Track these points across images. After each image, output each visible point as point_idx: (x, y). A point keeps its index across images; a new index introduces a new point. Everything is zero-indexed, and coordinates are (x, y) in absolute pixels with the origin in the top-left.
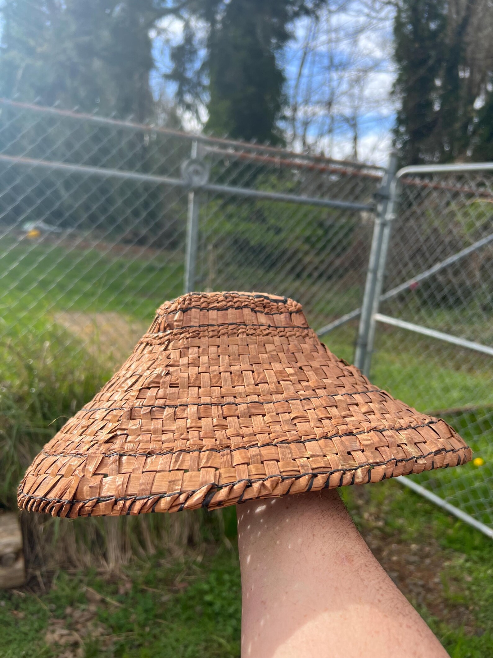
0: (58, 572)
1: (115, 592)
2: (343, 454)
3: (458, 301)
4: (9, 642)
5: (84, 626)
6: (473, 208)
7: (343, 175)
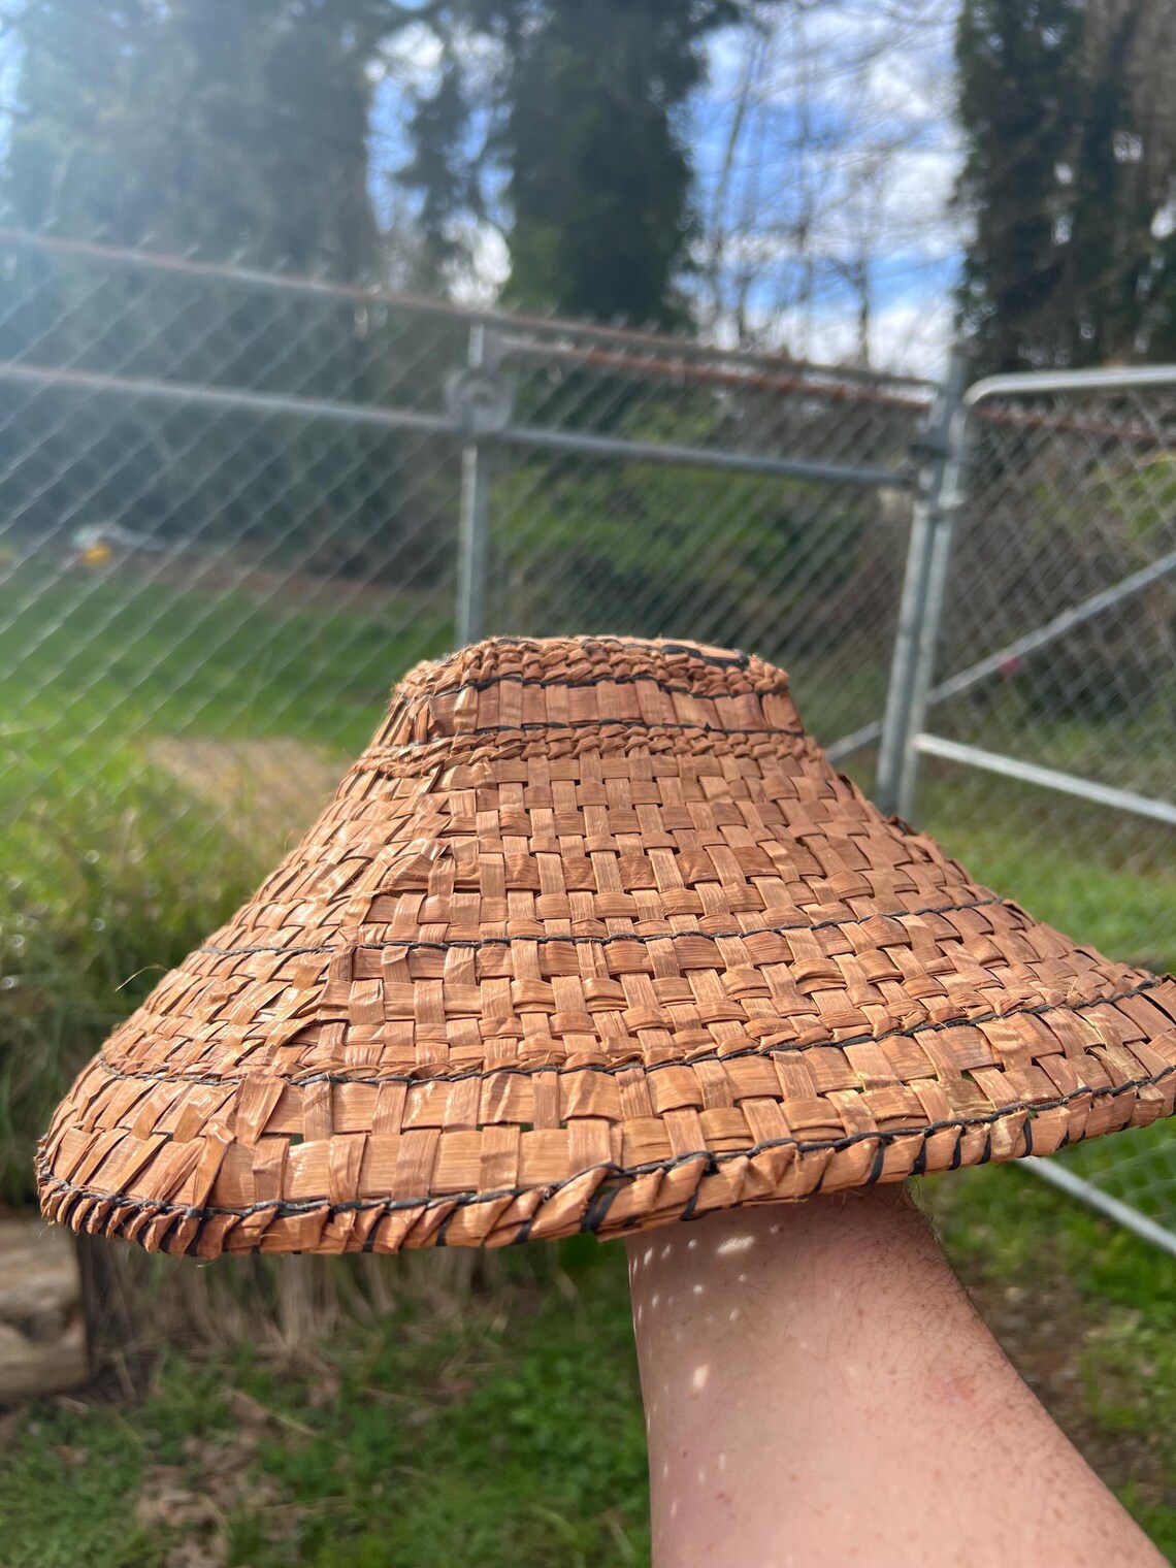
0: (165, 1354)
1: (300, 1403)
2: (951, 1078)
3: (1117, 703)
4: (52, 1521)
5: (229, 1483)
6: (1152, 476)
7: (836, 399)
